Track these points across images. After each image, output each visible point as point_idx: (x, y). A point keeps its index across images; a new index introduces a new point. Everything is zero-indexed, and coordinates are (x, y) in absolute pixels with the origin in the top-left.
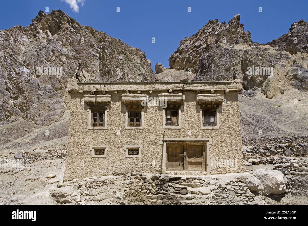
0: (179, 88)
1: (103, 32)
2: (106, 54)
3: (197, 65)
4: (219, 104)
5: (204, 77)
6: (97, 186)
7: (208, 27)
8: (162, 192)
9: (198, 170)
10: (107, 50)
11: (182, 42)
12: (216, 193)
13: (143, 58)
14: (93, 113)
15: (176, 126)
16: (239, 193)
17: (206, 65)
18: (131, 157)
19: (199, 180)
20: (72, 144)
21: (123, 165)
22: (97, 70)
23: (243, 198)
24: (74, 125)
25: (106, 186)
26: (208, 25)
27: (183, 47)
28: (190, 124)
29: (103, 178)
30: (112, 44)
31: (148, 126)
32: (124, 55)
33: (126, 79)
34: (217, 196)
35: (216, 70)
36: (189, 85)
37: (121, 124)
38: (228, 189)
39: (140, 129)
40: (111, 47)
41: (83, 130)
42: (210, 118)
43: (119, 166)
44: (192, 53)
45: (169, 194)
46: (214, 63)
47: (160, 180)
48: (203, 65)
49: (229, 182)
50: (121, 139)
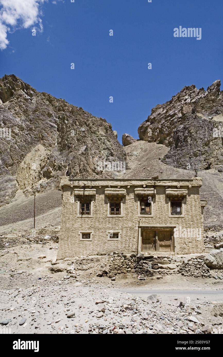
0: (151, 184)
1: (62, 100)
2: (66, 125)
3: (172, 137)
4: (183, 197)
5: (179, 152)
6: (86, 263)
7: (184, 94)
8: (139, 267)
9: (167, 252)
10: (67, 120)
11: (154, 110)
12: (180, 268)
13: (108, 129)
14: (81, 204)
15: (149, 214)
16: (198, 267)
17: (181, 138)
18: (113, 240)
19: (168, 258)
20: (64, 230)
21: (106, 247)
22: (55, 143)
23: (201, 271)
24: (65, 214)
25: (93, 263)
26: (183, 91)
27: (155, 116)
28: (160, 213)
29: (90, 257)
30: (72, 114)
31: (126, 214)
32: (87, 126)
33: (89, 154)
34: (181, 270)
35: (193, 145)
36: (159, 181)
37: (104, 213)
38: (189, 264)
39: (119, 217)
40: (71, 117)
41: (73, 218)
42: (177, 208)
43: (102, 248)
44: (165, 123)
45: (144, 269)
46: (190, 137)
47: (137, 257)
48: (178, 138)
49: (190, 259)
50: (104, 225)
